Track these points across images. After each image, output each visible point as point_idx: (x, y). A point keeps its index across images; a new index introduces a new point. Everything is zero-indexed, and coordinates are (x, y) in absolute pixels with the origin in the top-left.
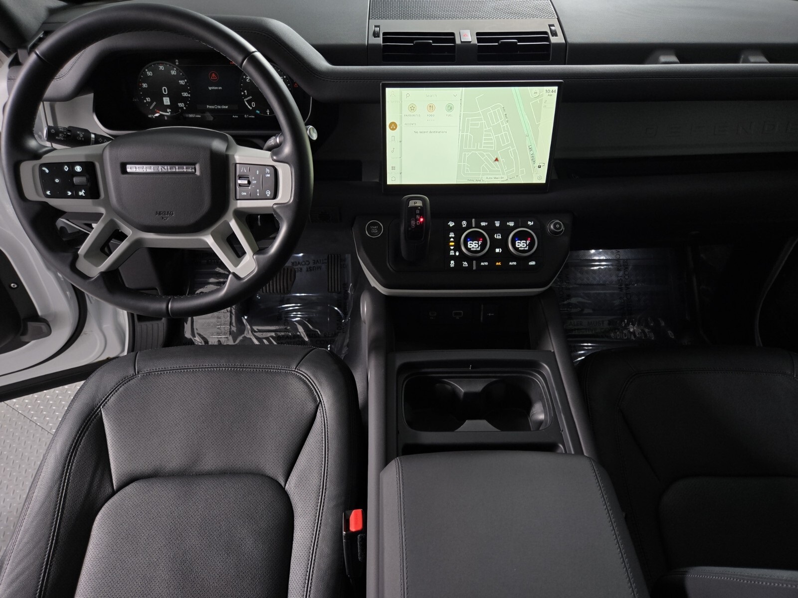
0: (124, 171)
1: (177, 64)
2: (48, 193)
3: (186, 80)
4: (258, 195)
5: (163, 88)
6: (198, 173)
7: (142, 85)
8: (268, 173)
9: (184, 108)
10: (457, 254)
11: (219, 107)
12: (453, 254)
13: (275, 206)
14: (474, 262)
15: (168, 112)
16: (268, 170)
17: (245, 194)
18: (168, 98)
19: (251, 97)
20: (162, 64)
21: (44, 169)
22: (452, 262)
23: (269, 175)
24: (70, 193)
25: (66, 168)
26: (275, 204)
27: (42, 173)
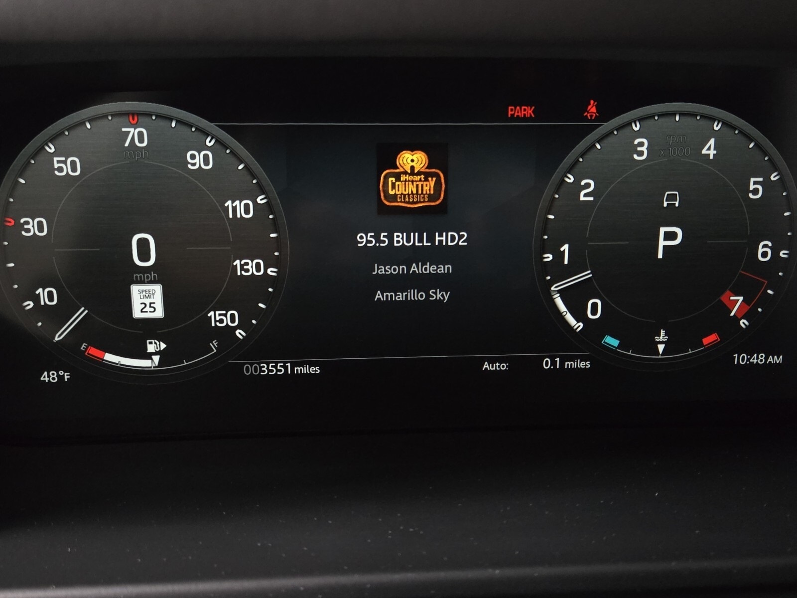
3: (261, 200)
5: (136, 237)
7: (21, 227)
9: (240, 334)
15: (149, 356)
18: (158, 289)
19: (587, 275)
20: (134, 117)
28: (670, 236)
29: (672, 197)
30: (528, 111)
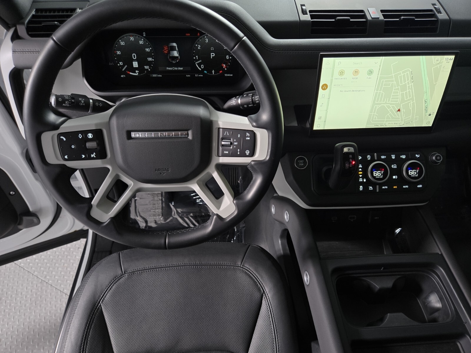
0: (129, 137)
1: (144, 35)
2: (66, 157)
3: (151, 48)
4: (239, 153)
5: (133, 54)
6: (190, 137)
7: (116, 53)
8: (248, 137)
9: (149, 70)
10: (365, 180)
11: (176, 69)
12: (362, 181)
13: (253, 163)
14: (377, 186)
15: (136, 73)
16: (248, 134)
17: (227, 152)
18: (137, 62)
19: (201, 61)
20: (132, 36)
21: (62, 137)
22: (361, 187)
23: (249, 138)
24: (83, 156)
25: (80, 136)
26: (253, 161)
27: (60, 141)
28: (213, 55)
29: (212, 48)
30: (189, 35)
